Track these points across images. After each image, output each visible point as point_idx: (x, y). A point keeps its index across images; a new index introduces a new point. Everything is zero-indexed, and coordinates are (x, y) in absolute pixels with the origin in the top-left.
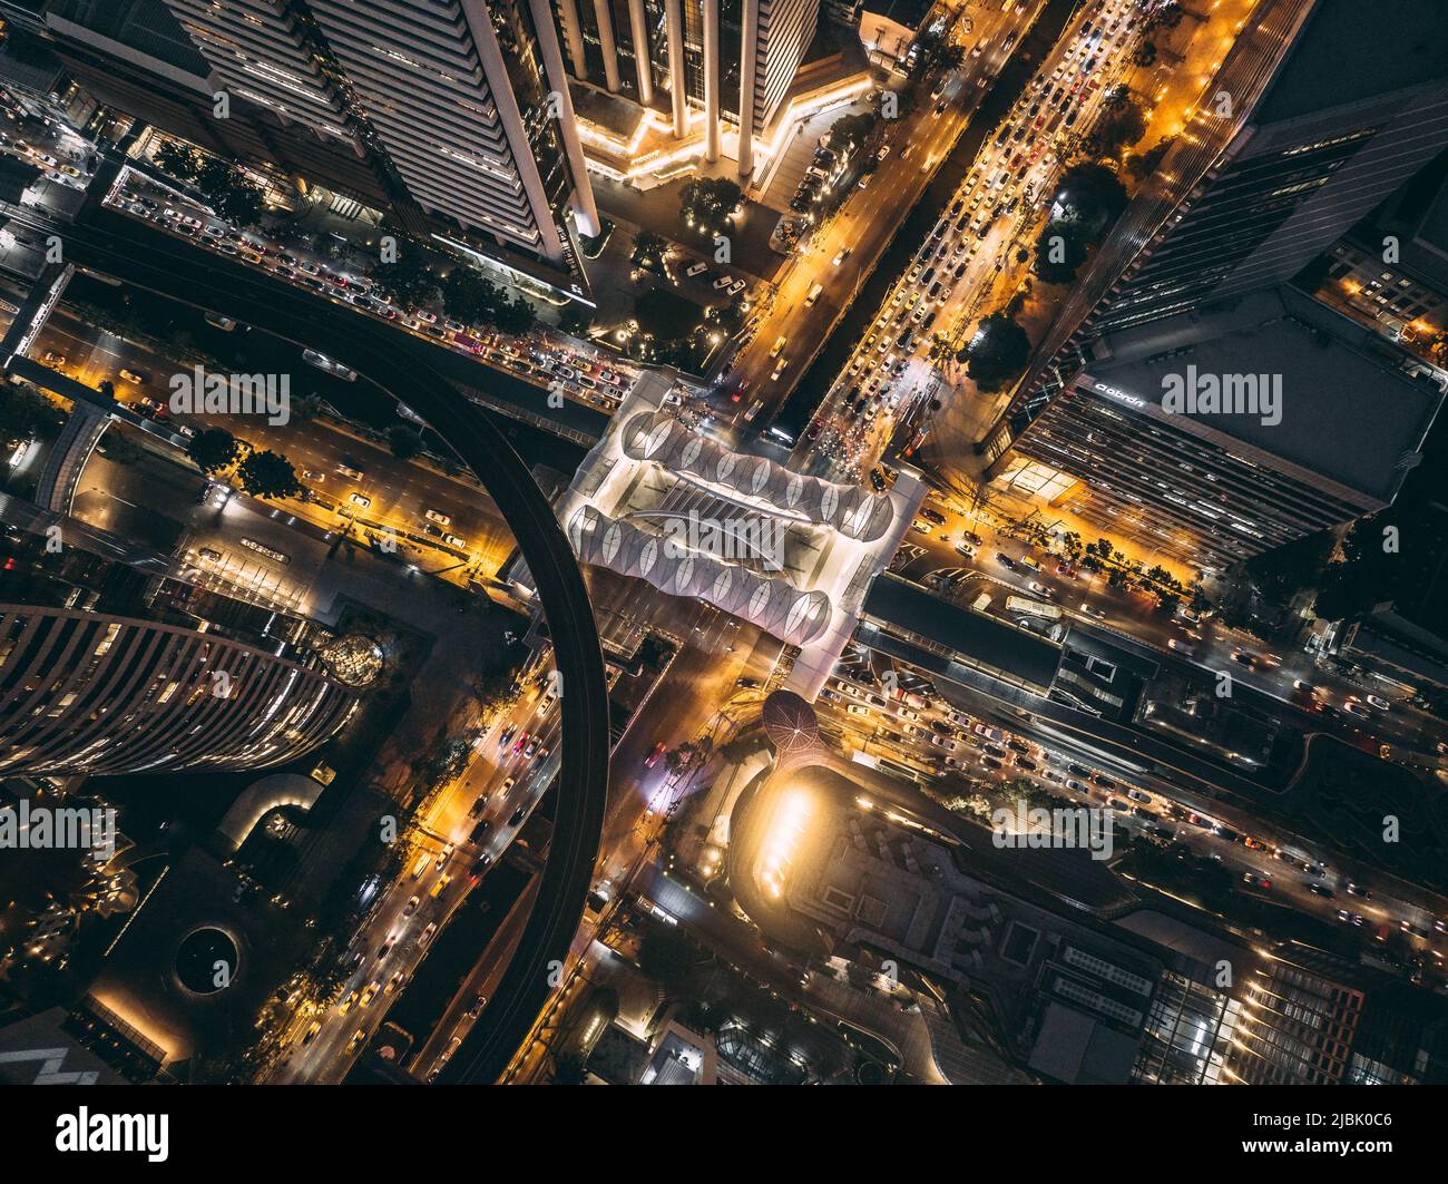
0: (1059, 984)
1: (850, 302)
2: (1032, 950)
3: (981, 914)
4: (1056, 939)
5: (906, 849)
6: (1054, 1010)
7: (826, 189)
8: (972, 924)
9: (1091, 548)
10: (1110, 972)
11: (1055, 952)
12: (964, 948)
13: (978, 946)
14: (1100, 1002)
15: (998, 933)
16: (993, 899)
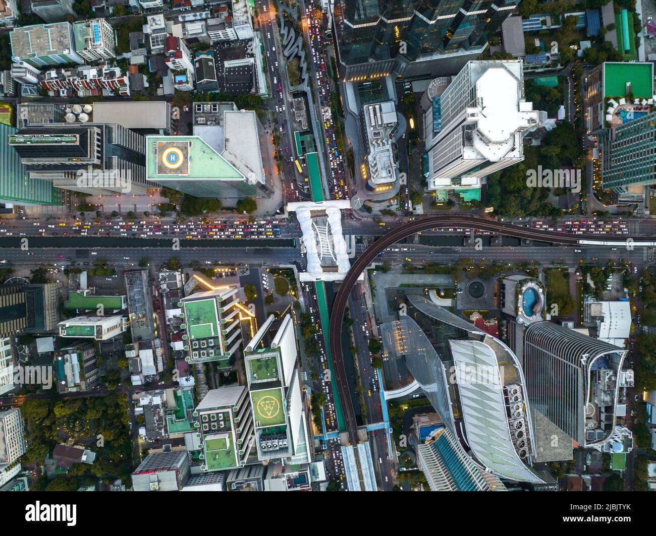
0: (380, 123)
1: (252, 248)
2: (377, 132)
3: (376, 144)
4: (372, 128)
5: (373, 165)
6: (385, 122)
7: (226, 270)
8: (379, 145)
9: (278, 161)
10: (372, 116)
11: (375, 127)
12: (383, 144)
13: (382, 141)
14: (378, 114)
15: (378, 139)
16: (372, 143)
